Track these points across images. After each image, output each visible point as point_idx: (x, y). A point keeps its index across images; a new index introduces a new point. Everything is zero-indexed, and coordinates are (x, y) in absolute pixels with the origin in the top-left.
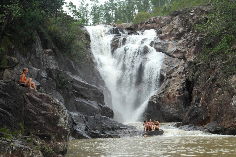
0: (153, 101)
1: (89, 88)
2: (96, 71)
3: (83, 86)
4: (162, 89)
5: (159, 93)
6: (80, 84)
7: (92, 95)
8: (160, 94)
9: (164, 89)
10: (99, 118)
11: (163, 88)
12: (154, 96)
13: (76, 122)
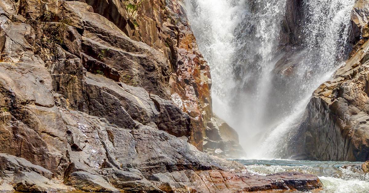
0: (323, 97)
1: (128, 51)
2: (175, 8)
3: (112, 45)
4: (353, 67)
5: (342, 76)
6: (104, 39)
7: (136, 69)
8: (345, 79)
9: (357, 65)
10: (146, 135)
11: (354, 64)
12: (329, 85)
13: (79, 142)
